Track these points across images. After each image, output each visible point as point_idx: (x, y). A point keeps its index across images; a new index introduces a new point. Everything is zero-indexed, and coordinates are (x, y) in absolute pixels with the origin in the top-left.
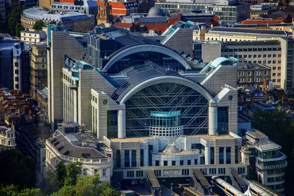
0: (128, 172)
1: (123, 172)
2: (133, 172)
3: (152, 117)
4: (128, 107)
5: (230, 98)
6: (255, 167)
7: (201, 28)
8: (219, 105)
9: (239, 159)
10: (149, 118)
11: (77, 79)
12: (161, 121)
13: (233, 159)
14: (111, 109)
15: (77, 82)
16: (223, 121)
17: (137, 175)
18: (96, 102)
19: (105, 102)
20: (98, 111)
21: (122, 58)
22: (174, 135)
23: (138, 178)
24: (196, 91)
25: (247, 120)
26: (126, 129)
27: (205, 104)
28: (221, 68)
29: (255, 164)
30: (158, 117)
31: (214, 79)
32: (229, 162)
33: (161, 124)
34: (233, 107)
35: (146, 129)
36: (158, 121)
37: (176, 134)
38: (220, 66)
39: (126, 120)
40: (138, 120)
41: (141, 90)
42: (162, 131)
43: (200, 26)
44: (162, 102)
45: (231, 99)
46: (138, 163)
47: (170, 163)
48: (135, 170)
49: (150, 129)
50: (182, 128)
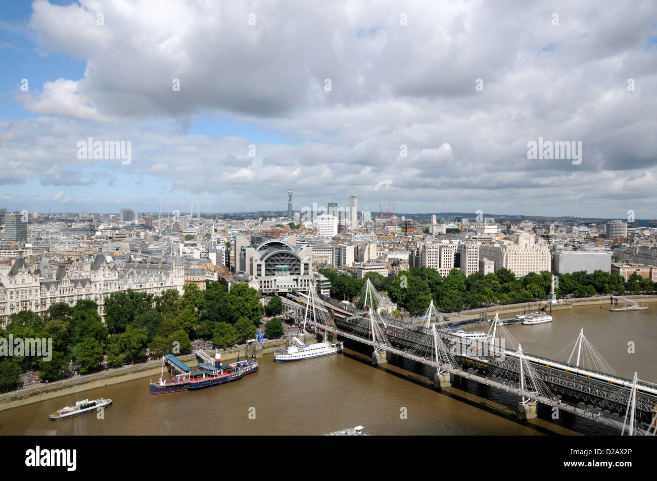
4: (266, 263)
8: (305, 263)
10: (275, 268)
14: (258, 264)
16: (306, 269)
22: (286, 275)
24: (295, 257)
27: (299, 262)
28: (306, 248)
30: (279, 268)
34: (310, 264)
35: (273, 273)
39: (265, 269)
40: (270, 269)
41: (272, 256)
42: (280, 273)
46: (270, 287)
47: (283, 286)
48: (268, 289)
49: (275, 273)
50: (289, 272)
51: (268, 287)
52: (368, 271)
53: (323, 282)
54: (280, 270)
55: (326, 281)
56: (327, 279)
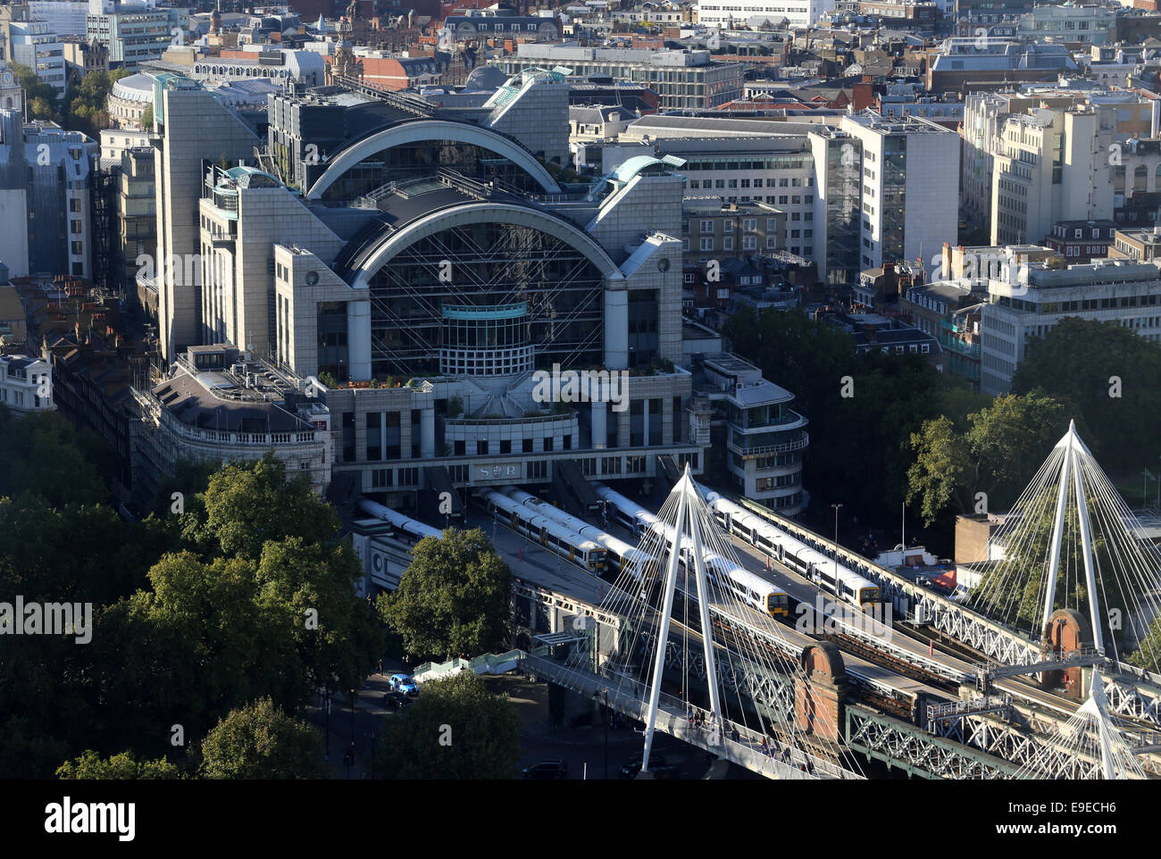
0: (375, 472)
1: (360, 472)
2: (390, 471)
3: (446, 321)
4: (379, 293)
5: (662, 266)
6: (726, 451)
7: (607, 120)
8: (632, 287)
9: (683, 432)
10: (440, 325)
11: (233, 216)
12: (472, 332)
13: (668, 432)
14: (328, 298)
15: (233, 225)
16: (643, 329)
17: (401, 482)
18: (286, 279)
19: (312, 279)
20: (291, 304)
21: (365, 160)
22: (507, 370)
23: (405, 488)
24: (568, 247)
25: (711, 334)
26: (373, 356)
27: (594, 285)
28: (639, 184)
29: (725, 444)
30: (463, 322)
31: (620, 215)
32: (656, 440)
33: (472, 342)
34: (671, 291)
35: (427, 357)
36: (462, 331)
37: (515, 369)
38: (638, 178)
39: (373, 332)
40: (407, 330)
41: (416, 245)
42: (475, 359)
43: (605, 113)
44: (476, 279)
45: (666, 269)
46: (406, 449)
47: (494, 448)
48: (395, 467)
49: (442, 354)
50: (530, 351)
51: (394, 452)
52: (1051, 319)
53: (755, 416)
54: (470, 334)
55: (774, 410)
56: (780, 395)
